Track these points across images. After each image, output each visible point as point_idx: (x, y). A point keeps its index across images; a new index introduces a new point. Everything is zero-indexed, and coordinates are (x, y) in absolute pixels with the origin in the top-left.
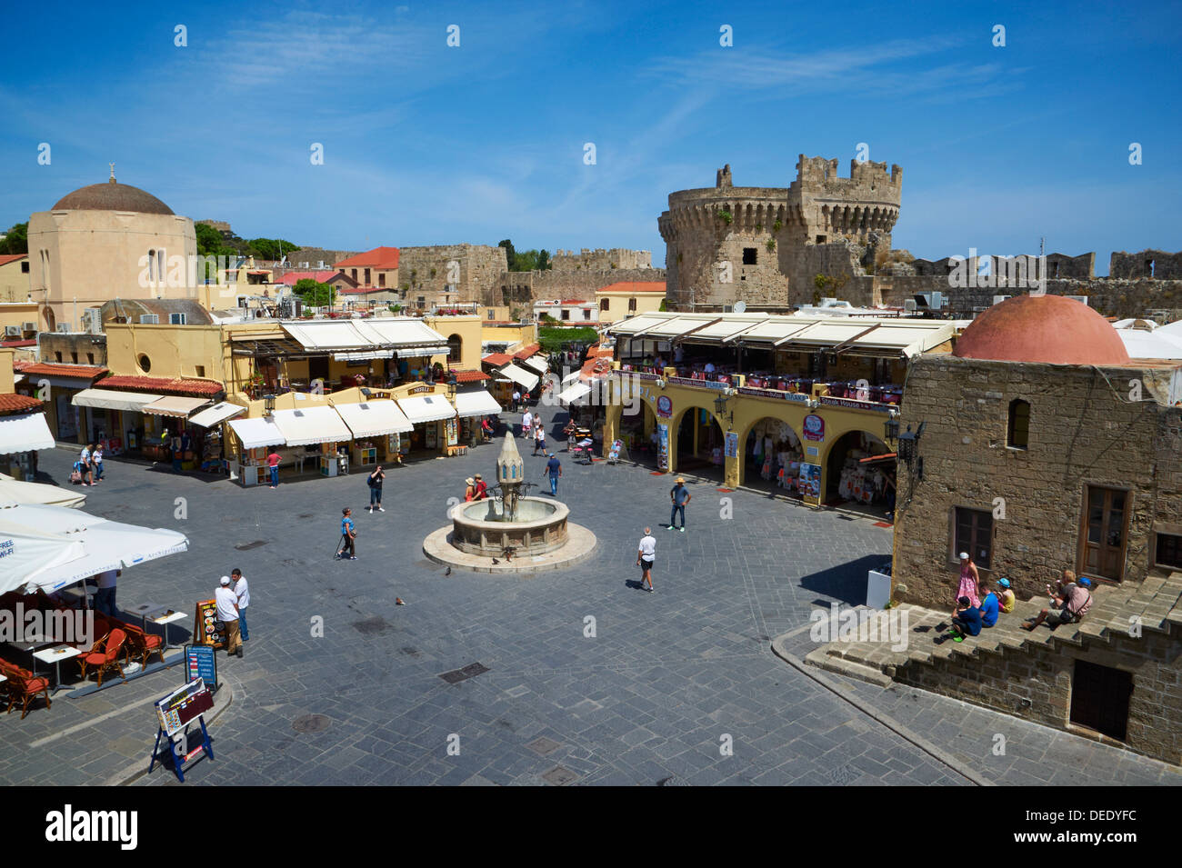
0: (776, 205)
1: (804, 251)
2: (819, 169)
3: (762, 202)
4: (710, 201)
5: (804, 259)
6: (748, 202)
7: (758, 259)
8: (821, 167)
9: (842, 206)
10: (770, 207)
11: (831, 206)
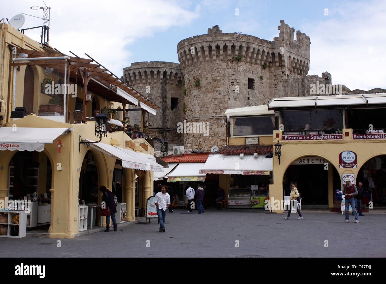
0: (266, 50)
1: (283, 83)
2: (287, 32)
3: (260, 48)
4: (230, 41)
5: (283, 88)
6: (253, 46)
7: (255, 86)
8: (288, 31)
9: (296, 58)
10: (264, 51)
11: (292, 56)
